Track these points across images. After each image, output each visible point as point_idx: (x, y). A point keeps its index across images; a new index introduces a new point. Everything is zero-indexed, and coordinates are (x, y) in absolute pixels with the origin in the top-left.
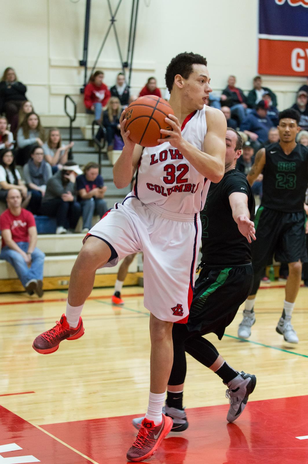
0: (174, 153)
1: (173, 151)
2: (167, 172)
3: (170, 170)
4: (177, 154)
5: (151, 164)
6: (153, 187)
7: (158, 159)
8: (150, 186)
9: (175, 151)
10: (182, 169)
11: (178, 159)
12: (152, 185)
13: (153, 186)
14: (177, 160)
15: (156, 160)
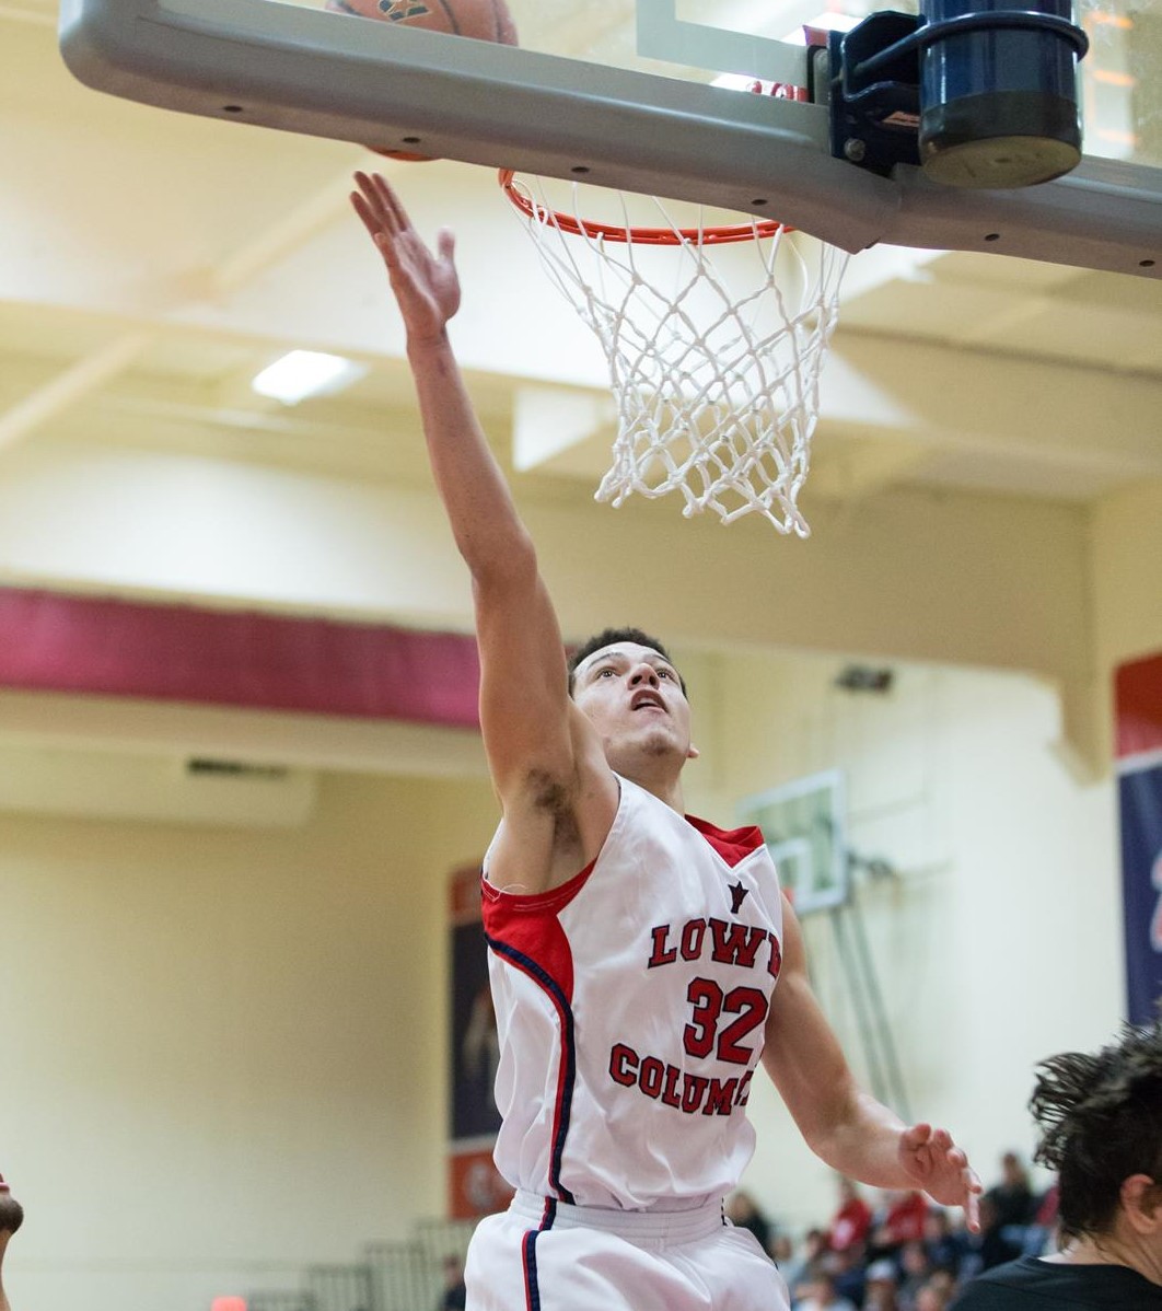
0: (727, 935)
1: (726, 930)
2: (695, 1008)
3: (703, 1002)
4: (737, 946)
5: (653, 963)
6: (632, 1069)
7: (676, 949)
8: (625, 1059)
9: (732, 931)
10: (745, 1009)
11: (736, 963)
12: (632, 1057)
13: (636, 1066)
14: (734, 967)
15: (671, 951)
